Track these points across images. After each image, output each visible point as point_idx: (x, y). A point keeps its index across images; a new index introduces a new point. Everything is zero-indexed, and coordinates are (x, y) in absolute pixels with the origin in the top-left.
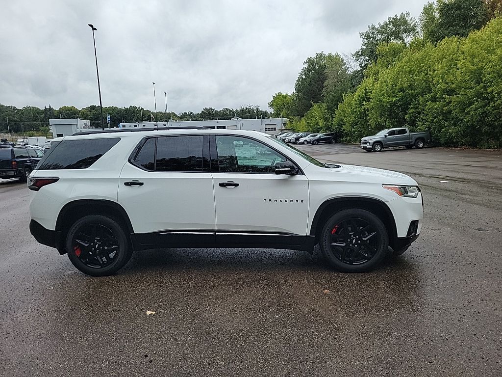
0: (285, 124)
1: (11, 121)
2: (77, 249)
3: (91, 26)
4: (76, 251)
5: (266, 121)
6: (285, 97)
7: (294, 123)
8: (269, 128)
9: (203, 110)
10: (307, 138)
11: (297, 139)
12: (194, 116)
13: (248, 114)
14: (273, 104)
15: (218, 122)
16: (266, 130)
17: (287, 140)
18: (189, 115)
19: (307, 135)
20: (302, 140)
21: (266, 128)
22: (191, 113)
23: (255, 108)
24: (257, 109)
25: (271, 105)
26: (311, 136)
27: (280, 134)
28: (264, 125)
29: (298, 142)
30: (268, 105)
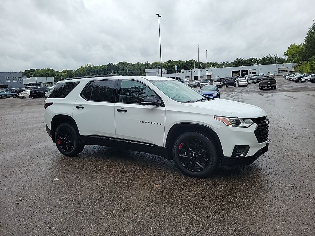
0: (295, 67)
1: (129, 71)
2: (59, 140)
3: (158, 15)
4: (58, 142)
5: (280, 65)
6: (298, 47)
7: (301, 66)
8: (281, 71)
9: (235, 60)
10: (308, 78)
11: (300, 78)
12: (230, 64)
13: (268, 61)
14: (287, 53)
15: (242, 68)
16: (279, 72)
17: (292, 79)
18: (226, 63)
19: (308, 75)
20: (303, 79)
21: (279, 71)
22: (228, 62)
23: (274, 57)
24: (276, 57)
25: (286, 54)
26: (311, 76)
27: (289, 75)
28: (277, 69)
29: (300, 81)
30: (284, 54)
